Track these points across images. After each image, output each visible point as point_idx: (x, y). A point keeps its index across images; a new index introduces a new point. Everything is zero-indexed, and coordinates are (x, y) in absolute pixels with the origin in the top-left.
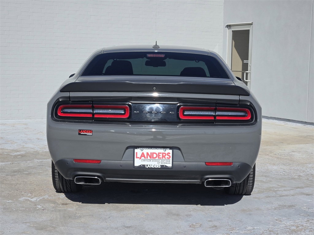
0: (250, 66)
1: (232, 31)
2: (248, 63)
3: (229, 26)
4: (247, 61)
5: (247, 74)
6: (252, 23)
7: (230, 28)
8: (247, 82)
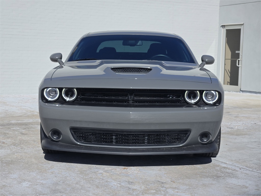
0: (241, 55)
1: (226, 30)
2: (239, 53)
3: (223, 26)
4: (239, 51)
5: (239, 61)
6: (244, 24)
7: (224, 27)
8: (239, 67)
